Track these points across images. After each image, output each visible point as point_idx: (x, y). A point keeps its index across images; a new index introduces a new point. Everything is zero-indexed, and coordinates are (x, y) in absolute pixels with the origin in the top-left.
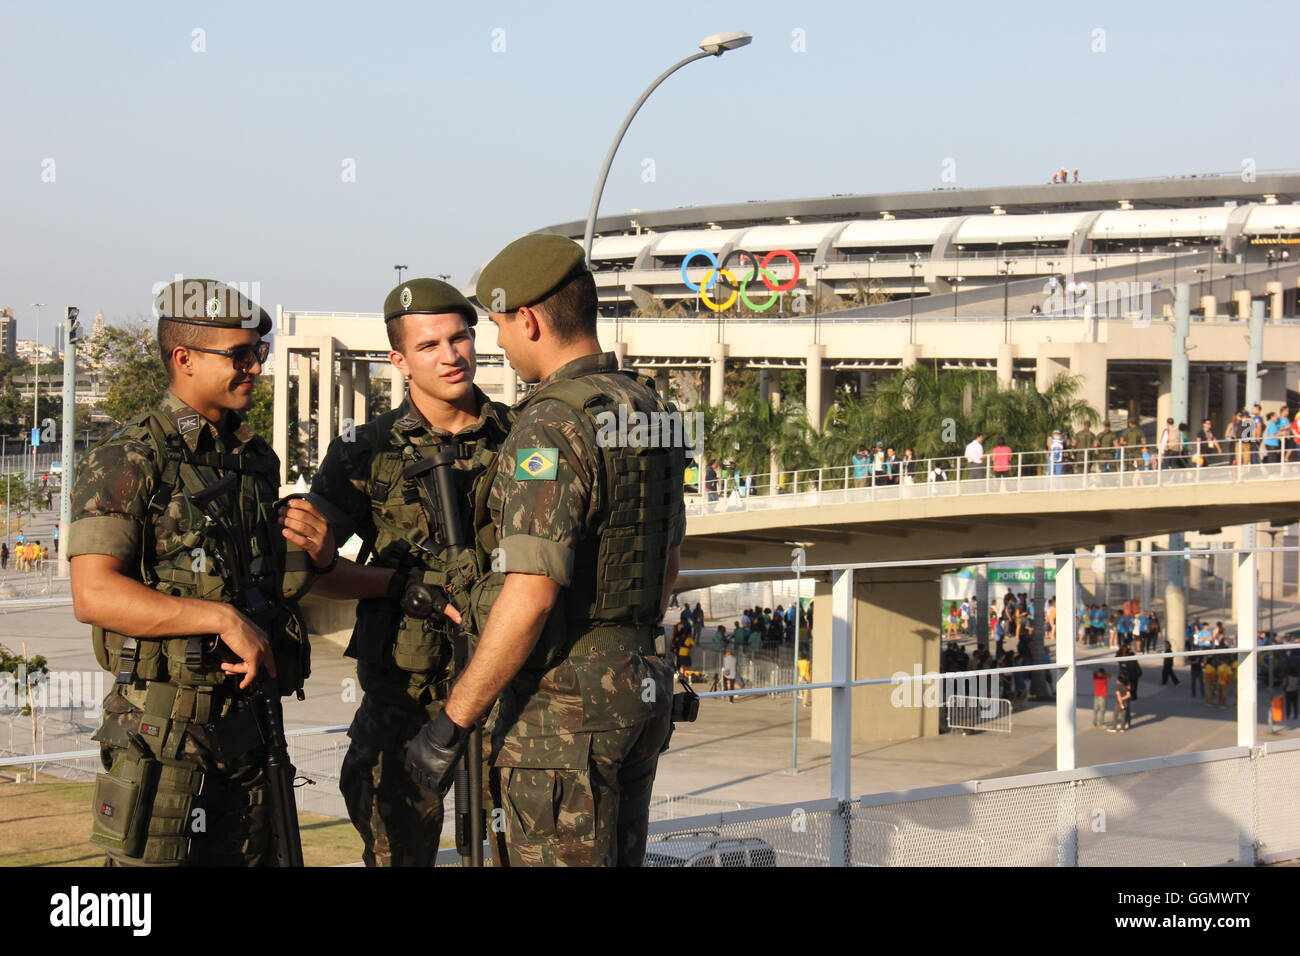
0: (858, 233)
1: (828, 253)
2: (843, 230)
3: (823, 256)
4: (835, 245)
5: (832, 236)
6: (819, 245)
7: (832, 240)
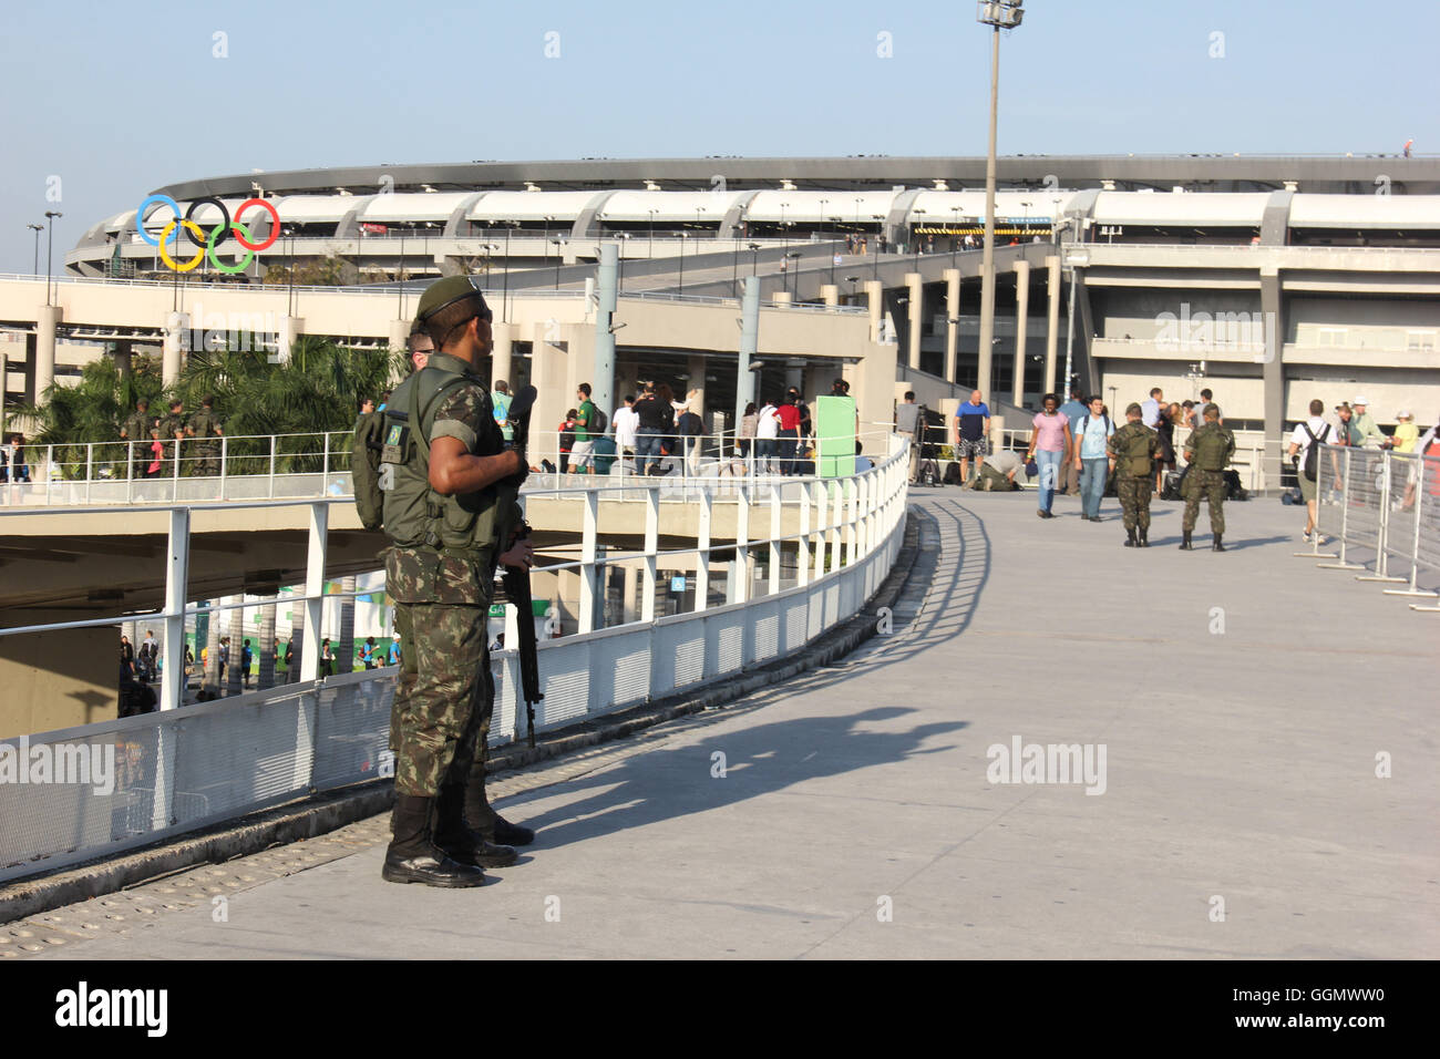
0: (494, 205)
1: (459, 226)
2: (478, 201)
3: (454, 229)
4: (468, 217)
5: (464, 207)
6: (451, 216)
7: (465, 212)
